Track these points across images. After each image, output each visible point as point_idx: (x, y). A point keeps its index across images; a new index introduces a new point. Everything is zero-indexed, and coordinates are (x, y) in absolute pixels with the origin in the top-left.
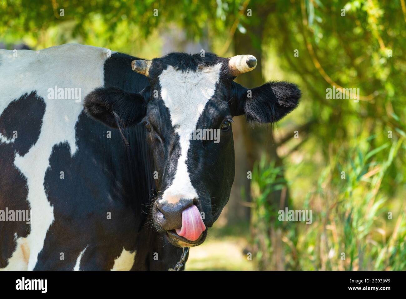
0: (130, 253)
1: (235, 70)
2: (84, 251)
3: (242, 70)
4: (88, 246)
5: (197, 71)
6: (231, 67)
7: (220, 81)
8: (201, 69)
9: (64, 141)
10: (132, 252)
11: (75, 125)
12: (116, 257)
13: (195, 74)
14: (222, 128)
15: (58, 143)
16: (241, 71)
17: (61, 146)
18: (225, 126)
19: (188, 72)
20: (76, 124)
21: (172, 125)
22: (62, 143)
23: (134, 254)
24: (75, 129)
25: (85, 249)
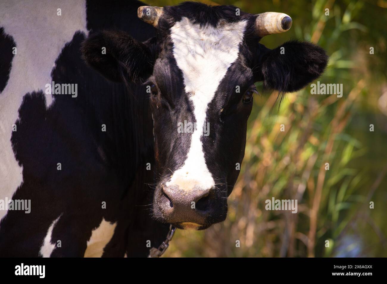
0: (110, 224)
1: (262, 30)
2: (57, 220)
3: (271, 30)
4: (62, 214)
5: (218, 27)
6: (259, 26)
7: (243, 42)
8: (222, 25)
9: (39, 91)
10: (112, 223)
11: (52, 72)
12: (94, 228)
13: (215, 31)
14: (243, 99)
15: (31, 92)
16: (270, 32)
17: (34, 96)
18: (247, 98)
19: (207, 28)
20: (52, 70)
21: (185, 90)
22: (36, 92)
23: (115, 225)
24: (51, 76)
25: (59, 218)
